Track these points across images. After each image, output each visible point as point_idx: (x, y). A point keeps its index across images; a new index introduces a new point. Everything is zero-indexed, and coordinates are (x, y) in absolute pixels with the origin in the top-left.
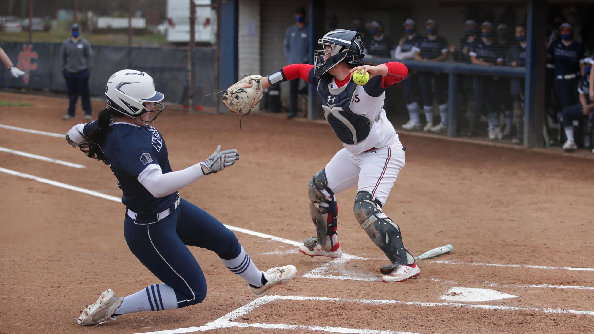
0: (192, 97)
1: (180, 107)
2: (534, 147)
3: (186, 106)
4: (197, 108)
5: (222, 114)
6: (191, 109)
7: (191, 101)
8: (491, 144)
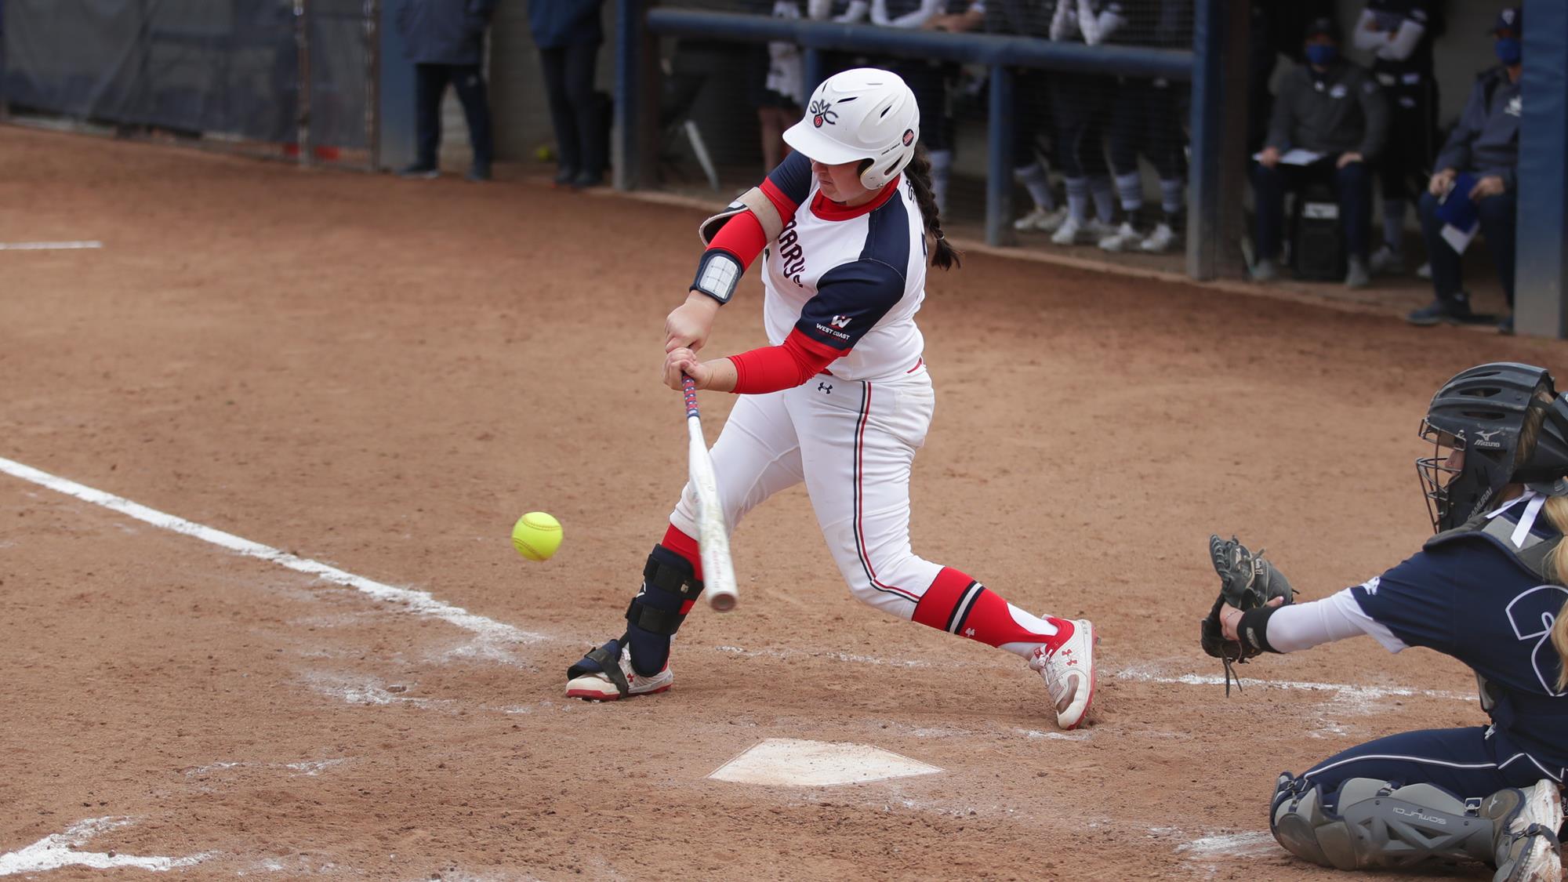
0: (304, 122)
1: (277, 151)
2: (1215, 277)
3: (292, 148)
4: (322, 153)
5: (386, 171)
6: (302, 155)
7: (303, 135)
8: (1100, 266)
